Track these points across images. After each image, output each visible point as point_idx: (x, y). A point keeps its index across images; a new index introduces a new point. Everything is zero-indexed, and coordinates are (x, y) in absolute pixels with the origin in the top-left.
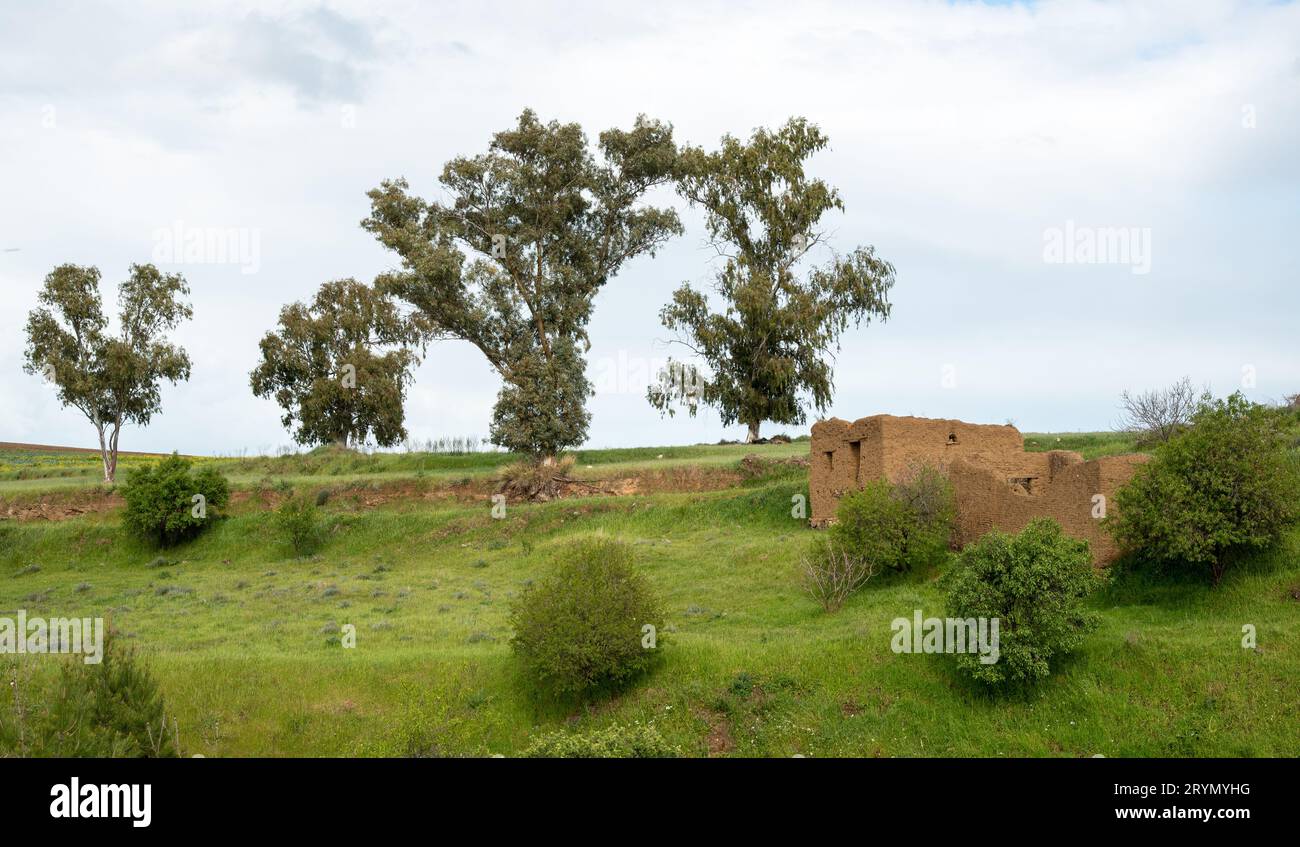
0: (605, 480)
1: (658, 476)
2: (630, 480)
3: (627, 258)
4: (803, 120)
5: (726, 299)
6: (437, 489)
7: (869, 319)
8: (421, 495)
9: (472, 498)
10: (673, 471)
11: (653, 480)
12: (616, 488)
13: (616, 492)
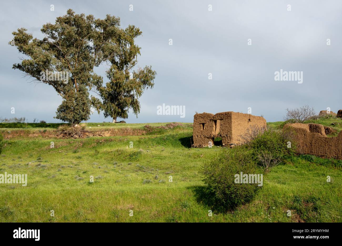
0: (99, 131)
1: (117, 130)
2: (107, 132)
3: (102, 61)
4: (134, 27)
5: (109, 79)
6: (34, 133)
7: (148, 88)
8: (27, 135)
9: (48, 136)
10: (121, 129)
11: (115, 132)
12: (103, 134)
13: (103, 135)
